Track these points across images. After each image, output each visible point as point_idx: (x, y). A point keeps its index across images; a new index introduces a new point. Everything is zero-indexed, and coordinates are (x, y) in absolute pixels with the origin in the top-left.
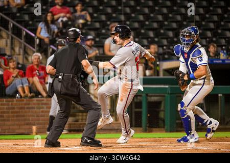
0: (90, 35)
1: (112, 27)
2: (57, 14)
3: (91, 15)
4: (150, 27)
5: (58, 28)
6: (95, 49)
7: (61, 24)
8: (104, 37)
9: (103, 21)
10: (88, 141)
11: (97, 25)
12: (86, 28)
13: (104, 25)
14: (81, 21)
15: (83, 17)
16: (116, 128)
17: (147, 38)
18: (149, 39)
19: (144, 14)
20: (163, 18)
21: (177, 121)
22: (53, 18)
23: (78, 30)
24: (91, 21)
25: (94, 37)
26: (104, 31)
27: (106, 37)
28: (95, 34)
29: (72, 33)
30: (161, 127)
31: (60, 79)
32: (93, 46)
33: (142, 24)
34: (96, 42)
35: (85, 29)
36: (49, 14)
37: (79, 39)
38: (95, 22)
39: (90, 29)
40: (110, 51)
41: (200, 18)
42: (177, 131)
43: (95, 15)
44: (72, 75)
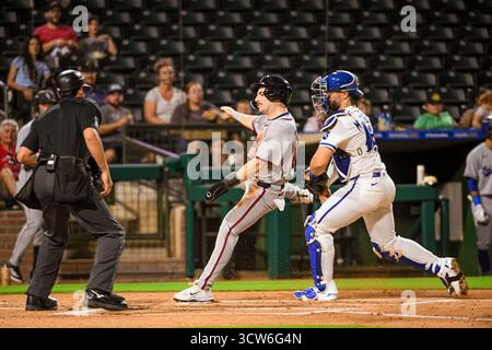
0: (116, 82)
1: (160, 66)
2: (49, 41)
3: (117, 42)
4: (236, 67)
5: (52, 70)
6: (125, 110)
7: (57, 60)
8: (143, 86)
9: (142, 55)
10: (99, 296)
11: (130, 62)
12: (107, 68)
13: (143, 62)
14: (97, 55)
15: (100, 47)
16: (170, 271)
17: (231, 88)
18: (235, 91)
19: (224, 40)
20: (262, 47)
21: (293, 257)
22: (41, 49)
23: (78, 74)
24: (118, 55)
25: (123, 87)
26: (143, 75)
27: (148, 86)
28: (126, 81)
29: (67, 80)
30: (260, 269)
31: (51, 166)
32: (122, 104)
33: (220, 60)
34: (127, 97)
35: (106, 71)
36: (33, 41)
37: (81, 92)
38: (126, 56)
39: (117, 72)
40: (155, 115)
41: (336, 47)
42: (293, 277)
43: (126, 42)
44: (74, 159)
